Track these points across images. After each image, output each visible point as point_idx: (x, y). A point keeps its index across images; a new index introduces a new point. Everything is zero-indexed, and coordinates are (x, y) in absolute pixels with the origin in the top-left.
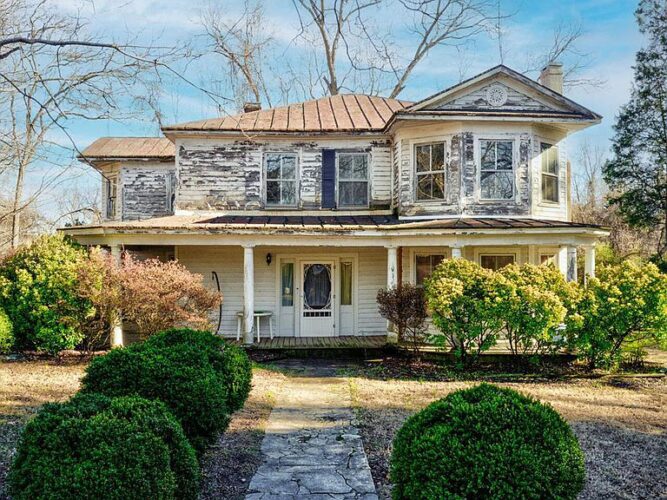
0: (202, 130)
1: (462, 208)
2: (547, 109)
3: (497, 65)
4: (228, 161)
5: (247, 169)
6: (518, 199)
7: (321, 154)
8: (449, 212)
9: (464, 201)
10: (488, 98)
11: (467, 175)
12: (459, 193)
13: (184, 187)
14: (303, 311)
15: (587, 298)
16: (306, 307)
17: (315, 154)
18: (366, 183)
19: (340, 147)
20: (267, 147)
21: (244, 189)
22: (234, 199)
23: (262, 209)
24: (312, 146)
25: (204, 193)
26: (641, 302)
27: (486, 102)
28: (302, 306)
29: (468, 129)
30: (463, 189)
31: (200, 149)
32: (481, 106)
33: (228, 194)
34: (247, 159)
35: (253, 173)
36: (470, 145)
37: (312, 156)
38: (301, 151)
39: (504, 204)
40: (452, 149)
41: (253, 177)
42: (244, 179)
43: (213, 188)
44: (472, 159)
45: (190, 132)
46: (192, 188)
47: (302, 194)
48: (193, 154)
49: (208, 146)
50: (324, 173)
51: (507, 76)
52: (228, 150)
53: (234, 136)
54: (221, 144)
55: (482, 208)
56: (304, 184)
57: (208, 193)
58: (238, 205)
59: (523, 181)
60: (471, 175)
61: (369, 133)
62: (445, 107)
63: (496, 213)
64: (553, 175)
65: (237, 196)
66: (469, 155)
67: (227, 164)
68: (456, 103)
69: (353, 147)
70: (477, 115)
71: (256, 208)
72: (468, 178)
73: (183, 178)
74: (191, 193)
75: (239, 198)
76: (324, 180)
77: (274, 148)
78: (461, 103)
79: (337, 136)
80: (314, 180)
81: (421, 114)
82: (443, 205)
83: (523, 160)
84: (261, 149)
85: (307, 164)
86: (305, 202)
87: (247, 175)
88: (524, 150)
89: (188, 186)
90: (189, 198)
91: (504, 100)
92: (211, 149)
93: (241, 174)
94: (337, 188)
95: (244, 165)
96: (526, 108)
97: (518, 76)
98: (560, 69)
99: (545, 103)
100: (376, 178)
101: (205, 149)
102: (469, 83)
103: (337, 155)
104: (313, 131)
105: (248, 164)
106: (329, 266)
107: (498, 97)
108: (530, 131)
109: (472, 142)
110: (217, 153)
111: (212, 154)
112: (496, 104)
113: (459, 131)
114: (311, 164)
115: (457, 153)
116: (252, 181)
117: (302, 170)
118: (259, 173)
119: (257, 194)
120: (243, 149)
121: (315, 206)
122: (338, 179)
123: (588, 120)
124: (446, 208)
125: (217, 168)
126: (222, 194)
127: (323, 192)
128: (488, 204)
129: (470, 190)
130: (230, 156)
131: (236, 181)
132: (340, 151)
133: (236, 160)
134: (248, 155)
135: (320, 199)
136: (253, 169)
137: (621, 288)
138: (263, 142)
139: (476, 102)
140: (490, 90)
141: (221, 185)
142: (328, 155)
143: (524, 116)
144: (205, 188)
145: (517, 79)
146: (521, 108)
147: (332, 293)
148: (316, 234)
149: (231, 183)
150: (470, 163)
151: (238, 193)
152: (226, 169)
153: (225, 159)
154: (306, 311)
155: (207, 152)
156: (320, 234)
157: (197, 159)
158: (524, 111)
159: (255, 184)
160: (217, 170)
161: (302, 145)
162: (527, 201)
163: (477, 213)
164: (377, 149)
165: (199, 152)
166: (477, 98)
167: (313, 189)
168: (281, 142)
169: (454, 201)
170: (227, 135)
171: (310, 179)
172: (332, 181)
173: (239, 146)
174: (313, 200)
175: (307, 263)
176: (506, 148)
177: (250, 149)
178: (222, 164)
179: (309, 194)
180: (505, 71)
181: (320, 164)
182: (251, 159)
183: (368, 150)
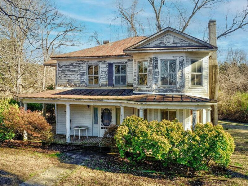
0: (64, 57)
1: (153, 90)
2: (192, 45)
3: (167, 27)
4: (75, 68)
5: (81, 71)
6: (178, 86)
7: (108, 65)
8: (149, 91)
9: (154, 86)
10: (164, 41)
11: (155, 75)
12: (152, 83)
13: (59, 79)
14: (101, 127)
15: (184, 140)
16: (102, 125)
17: (106, 65)
18: (125, 76)
19: (115, 62)
20: (88, 63)
21: (80, 79)
22: (76, 83)
23: (86, 87)
24: (104, 62)
25: (66, 80)
26: (207, 145)
27: (164, 43)
28: (101, 125)
29: (156, 55)
30: (154, 81)
31: (65, 64)
32: (162, 45)
33: (75, 81)
34: (81, 68)
35: (83, 73)
36: (156, 62)
37: (104, 66)
38: (100, 64)
39: (171, 88)
40: (150, 64)
41: (83, 74)
42: (80, 75)
43: (69, 79)
44: (158, 68)
45: (60, 58)
46: (63, 79)
47: (101, 81)
48: (63, 66)
49: (67, 63)
50: (109, 72)
51: (172, 31)
52: (75, 64)
53: (76, 59)
54: (72, 62)
55: (162, 90)
56: (102, 77)
57: (67, 80)
58: (78, 85)
59: (180, 77)
60: (157, 75)
61: (125, 56)
62: (146, 46)
63: (168, 92)
64: (200, 73)
65: (78, 81)
66: (156, 67)
67: (74, 70)
68: (151, 44)
69: (120, 61)
70: (158, 50)
71: (84, 86)
72: (156, 77)
73: (60, 75)
74: (61, 81)
75: (78, 82)
76: (109, 75)
77: (91, 63)
78: (153, 44)
79: (113, 58)
80: (105, 75)
81: (133, 50)
82: (147, 87)
83: (181, 68)
84: (86, 63)
85: (103, 69)
86: (102, 84)
87: (81, 73)
88: (181, 64)
89: (61, 78)
90: (61, 82)
91: (172, 42)
92: (68, 64)
93: (79, 73)
94: (114, 78)
95: (80, 70)
96: (182, 45)
97: (176, 31)
98: (215, 23)
99: (191, 42)
100: (129, 74)
101: (66, 64)
102: (154, 36)
103: (114, 65)
104: (103, 56)
105: (81, 69)
106: (111, 109)
107: (169, 40)
108: (184, 55)
109: (157, 61)
110: (70, 65)
111: (69, 66)
112: (168, 44)
113: (152, 56)
114: (104, 69)
115: (151, 66)
116: (83, 76)
117: (101, 71)
118: (85, 73)
119: (84, 81)
120: (80, 64)
121: (106, 85)
122: (114, 75)
123: (211, 49)
124: (148, 89)
125: (70, 71)
126: (72, 81)
127: (109, 80)
128: (164, 88)
129: (156, 82)
130: (75, 67)
131: (77, 76)
132: (115, 63)
133: (77, 68)
134: (81, 66)
135: (108, 83)
136: (83, 71)
137: (201, 137)
138: (87, 61)
139: (160, 44)
140: (165, 37)
141: (72, 78)
142: (111, 65)
143: (179, 49)
144: (66, 79)
145: (176, 33)
146: (180, 45)
147: (112, 120)
148: (90, 101)
149: (75, 77)
150: (157, 70)
151: (78, 80)
152: (73, 71)
153: (73, 68)
154: (102, 127)
155: (67, 65)
156: (91, 101)
157: (64, 68)
158: (181, 46)
159: (84, 77)
160: (70, 72)
161: (101, 61)
162: (183, 86)
163: (159, 92)
164: (130, 62)
165: (65, 65)
166: (159, 42)
167: (105, 79)
168: (93, 60)
169: (151, 86)
170: (74, 59)
171: (104, 75)
172: (112, 75)
173: (78, 63)
174: (105, 83)
175: (102, 108)
176: (173, 63)
177: (82, 64)
178: (72, 70)
179: (103, 81)
180: (171, 30)
181: (108, 69)
182: (82, 67)
183: (126, 63)
